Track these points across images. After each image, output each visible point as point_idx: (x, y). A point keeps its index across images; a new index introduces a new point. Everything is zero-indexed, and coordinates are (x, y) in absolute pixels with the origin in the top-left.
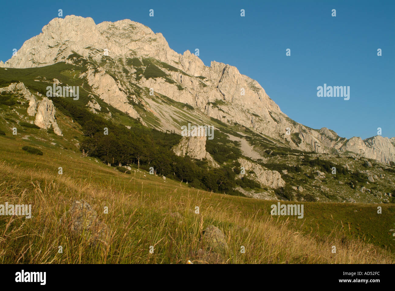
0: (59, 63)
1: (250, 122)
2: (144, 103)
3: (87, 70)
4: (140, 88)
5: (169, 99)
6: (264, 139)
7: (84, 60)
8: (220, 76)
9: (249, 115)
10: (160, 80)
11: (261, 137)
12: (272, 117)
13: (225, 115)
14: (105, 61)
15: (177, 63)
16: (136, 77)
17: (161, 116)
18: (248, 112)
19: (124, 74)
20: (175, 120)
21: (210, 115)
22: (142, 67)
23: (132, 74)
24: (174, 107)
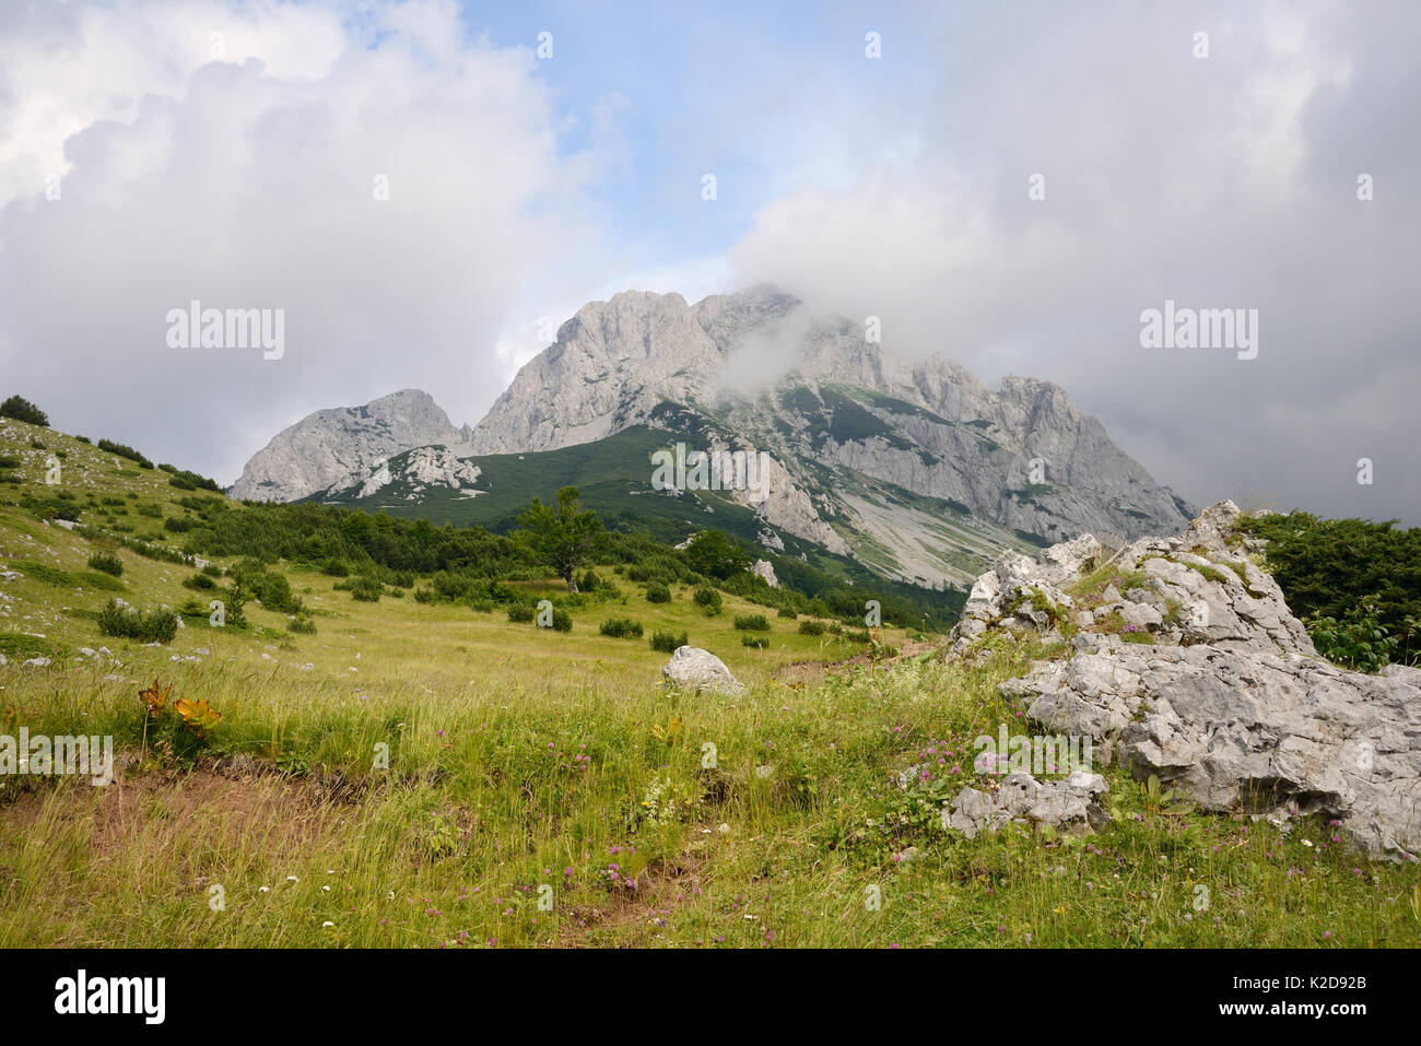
0: (634, 429)
2: (846, 512)
4: (828, 471)
5: (902, 492)
7: (691, 417)
8: (1030, 414)
9: (1120, 516)
10: (871, 443)
13: (1054, 521)
15: (911, 390)
16: (810, 441)
17: (891, 538)
18: (1117, 508)
19: (780, 436)
20: (929, 549)
21: (1016, 525)
22: (822, 410)
23: (800, 432)
24: (919, 514)
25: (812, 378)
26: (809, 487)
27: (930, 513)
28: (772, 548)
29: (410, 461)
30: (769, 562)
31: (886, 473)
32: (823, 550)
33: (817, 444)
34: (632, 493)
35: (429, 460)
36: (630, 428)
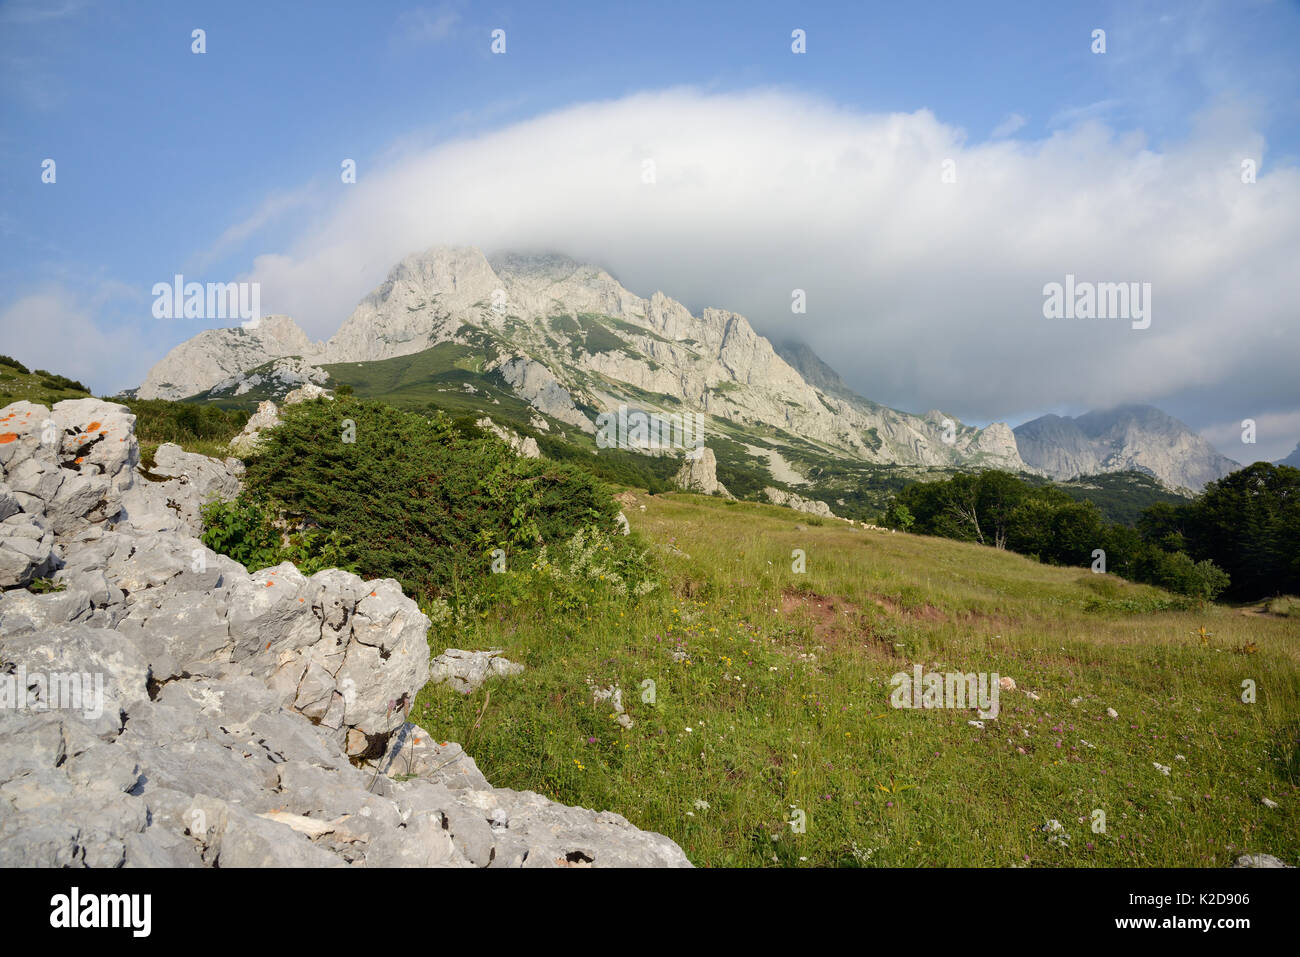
0: (444, 344)
1: (783, 417)
2: (595, 403)
3: (498, 355)
4: (583, 374)
5: (635, 389)
6: (812, 447)
7: (485, 336)
8: (723, 335)
9: (781, 405)
10: (614, 354)
11: (806, 443)
12: (823, 403)
13: (737, 408)
14: (513, 327)
15: (641, 317)
16: (571, 353)
18: (779, 399)
19: (550, 350)
21: (712, 412)
22: (580, 332)
23: (564, 347)
24: (646, 403)
25: (572, 310)
26: (570, 386)
27: (654, 404)
28: (540, 429)
29: (275, 368)
30: (533, 439)
31: (624, 376)
32: (577, 430)
33: (576, 356)
34: (441, 389)
35: (289, 366)
36: (441, 344)
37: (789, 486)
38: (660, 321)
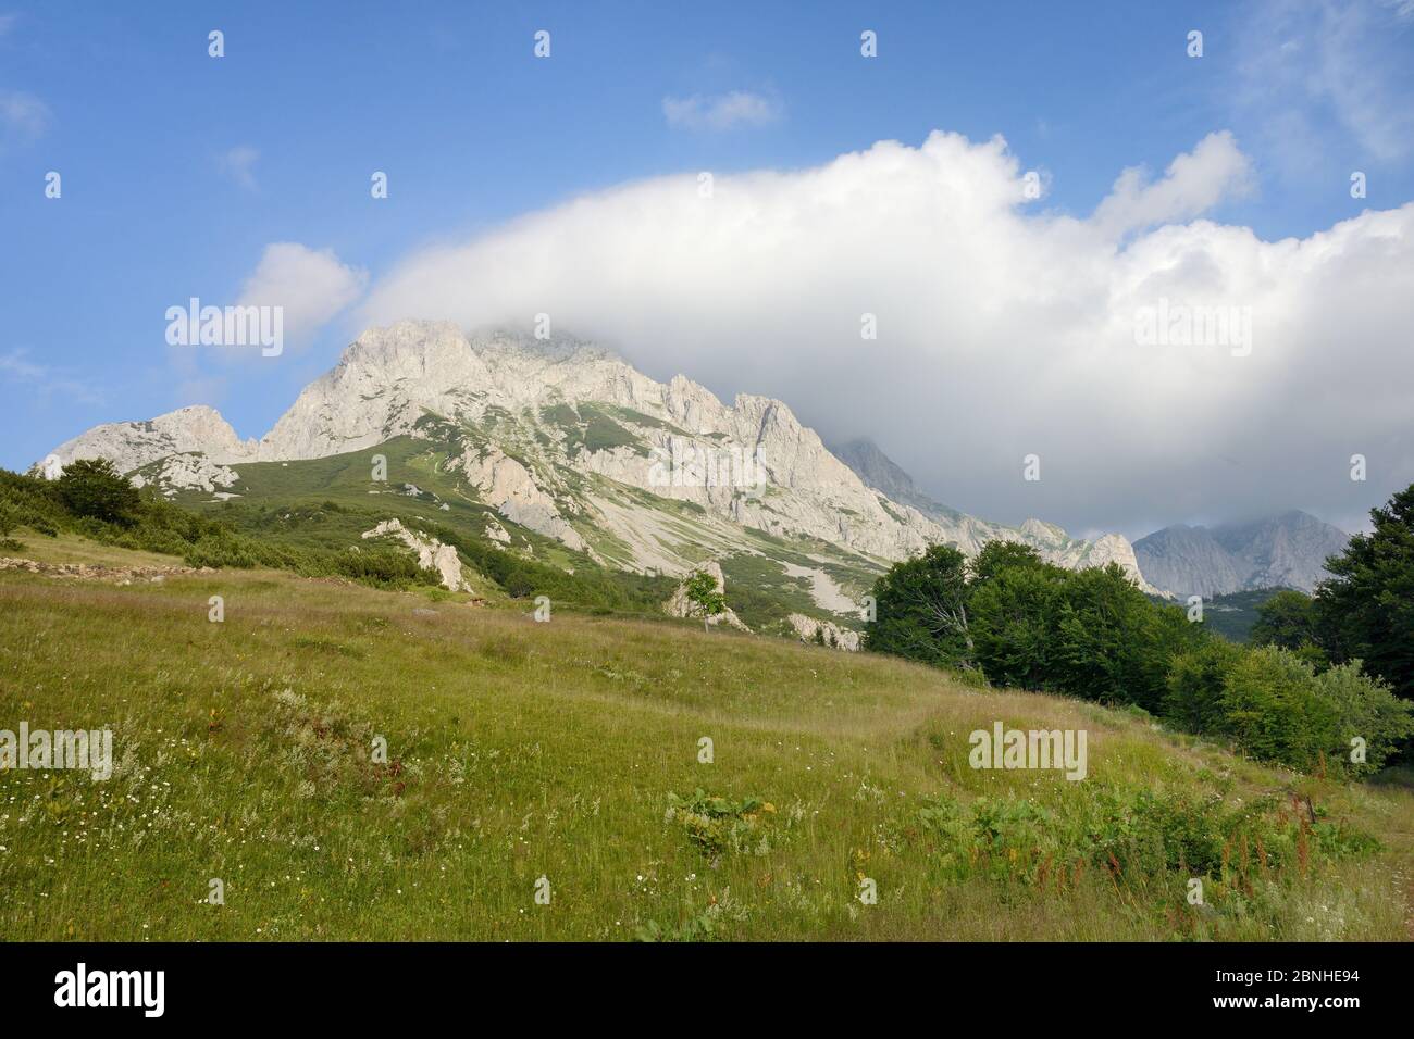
0: (398, 438)
1: (836, 529)
2: (591, 511)
3: (463, 451)
4: (580, 477)
5: (646, 495)
6: (872, 565)
7: (450, 427)
8: (760, 427)
9: (832, 513)
10: (620, 451)
11: (863, 560)
12: (887, 510)
13: (776, 518)
14: (494, 419)
15: (658, 407)
16: (566, 451)
17: (630, 535)
18: (830, 506)
19: (539, 446)
20: (664, 543)
21: (743, 523)
22: (579, 424)
23: (558, 443)
24: (659, 513)
25: (572, 397)
26: (557, 490)
27: (669, 513)
28: (499, 541)
29: (165, 466)
31: (632, 478)
33: (572, 453)
34: (371, 492)
35: (184, 465)
36: (394, 438)
37: (835, 614)
38: (681, 410)
